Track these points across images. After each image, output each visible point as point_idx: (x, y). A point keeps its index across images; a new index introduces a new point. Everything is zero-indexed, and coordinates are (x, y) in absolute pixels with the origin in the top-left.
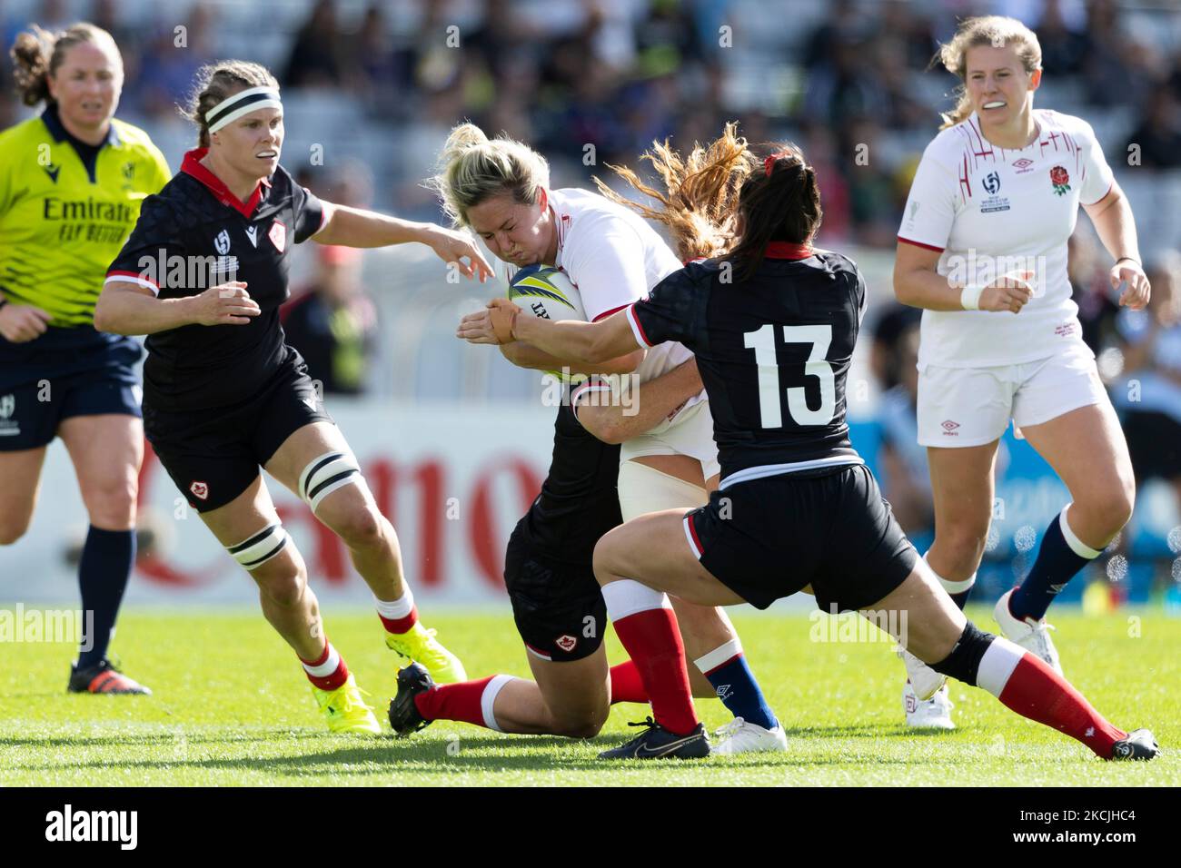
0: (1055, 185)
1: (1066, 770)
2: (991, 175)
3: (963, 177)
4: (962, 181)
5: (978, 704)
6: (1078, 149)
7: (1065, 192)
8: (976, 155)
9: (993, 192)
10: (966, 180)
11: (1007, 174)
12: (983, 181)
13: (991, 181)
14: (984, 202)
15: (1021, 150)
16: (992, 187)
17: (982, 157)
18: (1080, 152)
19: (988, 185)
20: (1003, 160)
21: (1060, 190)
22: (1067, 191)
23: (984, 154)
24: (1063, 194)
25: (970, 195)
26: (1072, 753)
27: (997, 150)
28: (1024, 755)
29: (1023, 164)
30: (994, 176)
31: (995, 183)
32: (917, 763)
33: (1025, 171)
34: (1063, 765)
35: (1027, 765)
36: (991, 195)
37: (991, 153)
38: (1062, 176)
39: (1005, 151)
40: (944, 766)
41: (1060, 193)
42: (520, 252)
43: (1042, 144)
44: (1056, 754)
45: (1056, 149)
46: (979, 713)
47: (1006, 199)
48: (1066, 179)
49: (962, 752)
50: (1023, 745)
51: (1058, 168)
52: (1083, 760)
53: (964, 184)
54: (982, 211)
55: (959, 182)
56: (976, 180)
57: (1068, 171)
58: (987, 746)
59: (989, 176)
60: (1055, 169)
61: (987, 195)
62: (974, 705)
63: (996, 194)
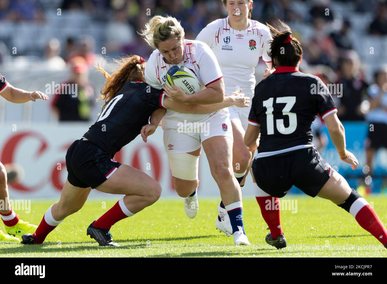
0: (250, 46)
1: (351, 254)
2: (227, 37)
3: (217, 36)
4: (216, 37)
5: (318, 230)
6: (261, 36)
7: (253, 49)
8: (224, 29)
9: (227, 43)
10: (218, 37)
11: (233, 37)
12: (224, 39)
13: (227, 39)
14: (223, 46)
15: (240, 31)
16: (227, 41)
17: (226, 30)
18: (262, 37)
19: (226, 40)
20: (233, 33)
21: (252, 48)
22: (254, 49)
23: (226, 29)
24: (252, 50)
25: (218, 42)
26: (353, 248)
27: (231, 29)
28: (335, 249)
29: (240, 36)
30: (229, 38)
31: (228, 40)
32: (296, 252)
33: (240, 38)
34: (349, 252)
35: (336, 253)
36: (226, 44)
37: (229, 30)
38: (253, 43)
39: (234, 30)
40: (306, 253)
41: (251, 49)
42: (178, 58)
43: (248, 31)
44: (347, 248)
45: (253, 34)
46: (318, 234)
47: (231, 47)
48: (255, 45)
49: (313, 248)
50: (334, 245)
51: (253, 40)
52: (357, 251)
53: (217, 38)
54: (222, 49)
55: (215, 37)
56: (222, 37)
57: (256, 42)
58: (321, 246)
59: (226, 37)
60: (251, 40)
61: (224, 44)
62: (317, 231)
63: (228, 44)
